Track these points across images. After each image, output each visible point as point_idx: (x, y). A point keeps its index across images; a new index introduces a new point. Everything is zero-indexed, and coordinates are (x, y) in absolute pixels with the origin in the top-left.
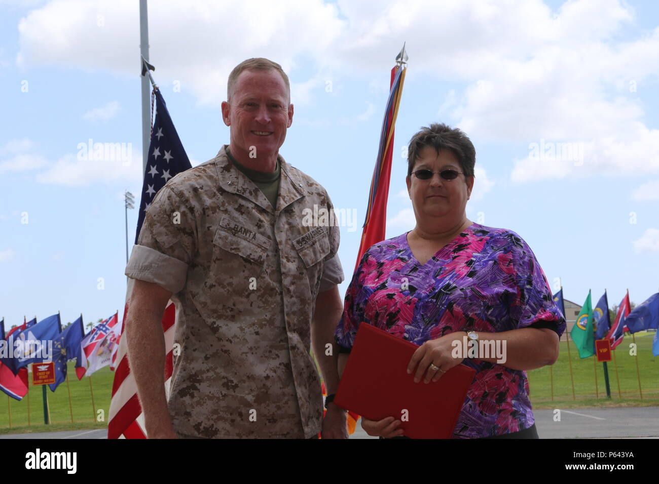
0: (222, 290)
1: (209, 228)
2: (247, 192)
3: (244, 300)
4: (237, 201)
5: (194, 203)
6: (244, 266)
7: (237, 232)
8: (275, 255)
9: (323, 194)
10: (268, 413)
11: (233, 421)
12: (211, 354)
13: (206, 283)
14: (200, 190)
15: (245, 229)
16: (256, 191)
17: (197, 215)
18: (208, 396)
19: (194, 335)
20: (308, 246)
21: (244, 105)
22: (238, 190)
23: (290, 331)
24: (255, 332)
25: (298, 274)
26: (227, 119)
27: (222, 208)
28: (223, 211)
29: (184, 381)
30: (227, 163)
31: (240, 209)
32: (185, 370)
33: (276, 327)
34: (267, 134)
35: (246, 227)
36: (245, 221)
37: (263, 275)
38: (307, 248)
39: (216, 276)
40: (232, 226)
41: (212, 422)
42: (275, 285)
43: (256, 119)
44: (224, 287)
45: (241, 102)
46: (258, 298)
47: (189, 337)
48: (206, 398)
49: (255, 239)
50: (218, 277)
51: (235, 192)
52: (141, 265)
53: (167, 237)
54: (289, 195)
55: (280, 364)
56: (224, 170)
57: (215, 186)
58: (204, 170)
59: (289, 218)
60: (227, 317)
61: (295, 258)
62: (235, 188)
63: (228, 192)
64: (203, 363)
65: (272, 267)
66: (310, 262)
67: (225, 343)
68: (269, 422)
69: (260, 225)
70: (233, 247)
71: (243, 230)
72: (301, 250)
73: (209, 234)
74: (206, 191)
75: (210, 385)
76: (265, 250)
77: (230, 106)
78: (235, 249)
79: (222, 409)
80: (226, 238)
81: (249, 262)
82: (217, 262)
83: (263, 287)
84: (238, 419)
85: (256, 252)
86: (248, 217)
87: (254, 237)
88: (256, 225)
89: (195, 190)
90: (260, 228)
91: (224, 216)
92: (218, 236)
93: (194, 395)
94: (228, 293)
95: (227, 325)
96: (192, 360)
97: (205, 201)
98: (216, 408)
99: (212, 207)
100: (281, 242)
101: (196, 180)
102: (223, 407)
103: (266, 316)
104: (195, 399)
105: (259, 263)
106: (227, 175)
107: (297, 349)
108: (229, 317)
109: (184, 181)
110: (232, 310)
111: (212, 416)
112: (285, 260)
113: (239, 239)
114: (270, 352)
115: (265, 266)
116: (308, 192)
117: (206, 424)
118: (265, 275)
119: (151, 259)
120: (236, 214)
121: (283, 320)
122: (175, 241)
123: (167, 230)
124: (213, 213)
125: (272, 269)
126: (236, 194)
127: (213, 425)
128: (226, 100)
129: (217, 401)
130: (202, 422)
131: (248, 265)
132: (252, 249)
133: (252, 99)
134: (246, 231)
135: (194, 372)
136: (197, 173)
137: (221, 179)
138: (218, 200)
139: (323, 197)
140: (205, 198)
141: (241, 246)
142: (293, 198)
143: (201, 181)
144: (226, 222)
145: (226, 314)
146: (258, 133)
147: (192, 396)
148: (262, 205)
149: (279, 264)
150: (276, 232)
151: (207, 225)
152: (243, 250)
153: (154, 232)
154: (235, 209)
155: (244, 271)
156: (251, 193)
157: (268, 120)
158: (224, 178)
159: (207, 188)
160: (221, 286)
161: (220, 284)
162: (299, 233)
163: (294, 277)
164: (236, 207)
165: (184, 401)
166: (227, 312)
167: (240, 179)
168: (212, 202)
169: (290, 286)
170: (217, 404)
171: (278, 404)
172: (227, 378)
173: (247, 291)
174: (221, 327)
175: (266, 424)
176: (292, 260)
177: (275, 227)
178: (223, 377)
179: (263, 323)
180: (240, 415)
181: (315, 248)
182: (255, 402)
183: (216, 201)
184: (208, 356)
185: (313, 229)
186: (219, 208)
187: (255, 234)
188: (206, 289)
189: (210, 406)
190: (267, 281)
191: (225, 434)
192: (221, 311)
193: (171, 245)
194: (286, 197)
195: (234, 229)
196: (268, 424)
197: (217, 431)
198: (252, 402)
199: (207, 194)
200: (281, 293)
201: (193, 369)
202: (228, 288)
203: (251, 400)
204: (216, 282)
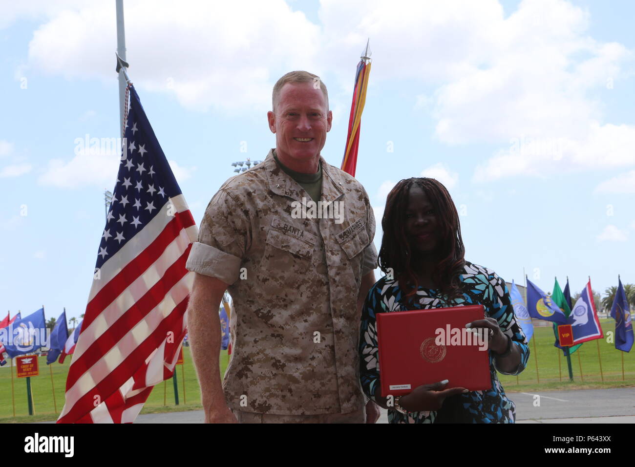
0: (275, 283)
1: (262, 228)
2: (294, 193)
3: (295, 291)
4: (285, 203)
5: (248, 206)
6: (294, 261)
7: (287, 231)
8: (321, 250)
9: (360, 190)
10: (314, 389)
11: (284, 397)
12: (260, 338)
13: (258, 277)
14: (253, 194)
15: (294, 228)
16: (302, 192)
17: (251, 217)
18: (260, 376)
19: (245, 323)
20: (349, 239)
21: (287, 115)
22: (286, 193)
23: (336, 317)
24: (304, 321)
25: (342, 265)
26: (272, 127)
27: (272, 210)
28: (273, 212)
29: (239, 363)
30: (276, 168)
31: (289, 210)
32: (238, 354)
33: (322, 314)
34: (308, 140)
36: (293, 221)
37: (311, 269)
38: (349, 241)
39: (269, 271)
40: (282, 225)
41: (265, 399)
42: (321, 276)
43: (298, 127)
44: (276, 280)
45: (284, 112)
46: (307, 289)
47: (240, 324)
48: (259, 378)
49: (303, 236)
50: (271, 271)
51: (284, 194)
52: (202, 261)
53: (225, 236)
54: (330, 194)
55: (326, 346)
56: (272, 173)
57: (266, 190)
58: (256, 175)
60: (280, 306)
61: (338, 251)
62: (283, 190)
63: (277, 195)
64: (253, 347)
65: (319, 261)
66: (352, 254)
67: (277, 329)
68: (315, 397)
69: (307, 223)
70: (284, 245)
71: (292, 228)
72: (344, 243)
73: (262, 234)
74: (258, 195)
75: (261, 366)
76: (312, 246)
77: (275, 116)
78: (285, 246)
79: (273, 387)
80: (278, 237)
81: (299, 257)
82: (270, 258)
83: (311, 279)
84: (289, 395)
85: (304, 248)
87: (302, 235)
88: (304, 224)
89: (249, 194)
90: (307, 226)
91: (275, 217)
92: (270, 236)
93: (248, 376)
94: (280, 285)
95: (280, 313)
96: (244, 345)
97: (257, 205)
98: (268, 386)
99: (263, 209)
100: (326, 238)
101: (249, 185)
102: (275, 385)
103: (313, 305)
104: (249, 380)
105: (308, 258)
106: (276, 178)
107: (341, 333)
108: (282, 306)
109: (238, 186)
110: (284, 300)
111: (265, 393)
112: (329, 254)
113: (289, 237)
115: (313, 261)
116: (347, 189)
117: (260, 401)
118: (313, 269)
119: (211, 256)
120: (286, 215)
121: (329, 307)
122: (232, 240)
123: (226, 231)
124: (265, 215)
126: (285, 196)
128: (271, 110)
129: (268, 380)
130: (257, 399)
131: (297, 260)
132: (301, 245)
133: (293, 109)
134: (295, 230)
135: (246, 355)
136: (250, 178)
137: (270, 182)
138: (269, 202)
139: (360, 193)
140: (258, 201)
141: (291, 244)
142: (334, 197)
143: (253, 185)
144: (277, 222)
145: (280, 304)
146: (300, 140)
149: (324, 258)
150: (320, 228)
151: (261, 226)
152: (293, 247)
153: (213, 232)
154: (284, 210)
155: (294, 266)
156: (297, 194)
157: (309, 127)
158: (273, 181)
159: (259, 192)
161: (273, 278)
162: (341, 228)
163: (339, 268)
164: (285, 208)
165: (242, 382)
166: (280, 302)
167: (287, 181)
168: (264, 205)
169: (336, 277)
170: (268, 383)
171: (322, 381)
172: (274, 358)
173: (297, 283)
174: (275, 315)
175: (312, 398)
176: (336, 253)
177: (320, 224)
178: (272, 358)
179: (311, 311)
180: (290, 391)
181: (355, 241)
182: (302, 379)
183: (267, 204)
184: (257, 340)
185: (353, 224)
186: (270, 209)
187: (303, 232)
188: (260, 282)
189: (262, 385)
190: (314, 273)
191: (277, 409)
192: (275, 301)
193: (229, 243)
194: (328, 196)
195: (284, 228)
196: (314, 399)
197: (269, 407)
198: (299, 379)
199: (259, 198)
200: (328, 283)
201: (245, 352)
202: (280, 281)
203: (299, 377)
204: (269, 276)
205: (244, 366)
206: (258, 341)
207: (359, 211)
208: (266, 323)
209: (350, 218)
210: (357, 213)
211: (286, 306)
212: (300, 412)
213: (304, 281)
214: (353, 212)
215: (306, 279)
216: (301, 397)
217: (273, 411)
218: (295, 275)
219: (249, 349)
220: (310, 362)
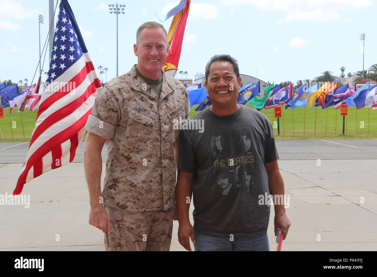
0: (132, 139)
1: (126, 109)
2: (145, 90)
3: (143, 144)
4: (140, 95)
5: (119, 96)
6: (144, 127)
7: (140, 111)
8: (159, 122)
9: (183, 89)
10: (151, 198)
11: (135, 202)
13: (125, 135)
14: (122, 90)
16: (150, 89)
17: (120, 102)
18: (123, 190)
19: (116, 159)
20: (175, 116)
21: (145, 46)
23: (164, 159)
24: (149, 161)
25: (170, 130)
26: (136, 52)
27: (133, 99)
28: (133, 100)
29: (111, 181)
30: (136, 75)
31: (142, 99)
32: (111, 176)
33: (158, 157)
34: (156, 61)
35: (145, 108)
36: (144, 105)
37: (153, 132)
39: (130, 133)
40: (138, 108)
41: (124, 202)
42: (158, 136)
43: (151, 53)
44: (134, 138)
45: (143, 45)
46: (150, 143)
47: (113, 160)
48: (122, 191)
51: (139, 91)
52: (91, 125)
53: (104, 112)
54: (166, 90)
55: (158, 175)
56: (134, 78)
57: (129, 87)
58: (124, 78)
59: (166, 102)
60: (135, 152)
61: (168, 123)
62: (139, 88)
63: (136, 90)
64: (120, 174)
65: (157, 128)
67: (134, 164)
69: (152, 107)
70: (138, 119)
71: (143, 109)
72: (172, 119)
73: (126, 112)
75: (123, 185)
76: (154, 119)
77: (137, 46)
78: (139, 119)
79: (130, 197)
80: (135, 114)
81: (147, 126)
82: (130, 126)
83: (153, 138)
84: (137, 201)
85: (150, 121)
86: (146, 102)
87: (149, 113)
88: (150, 107)
89: (119, 89)
90: (152, 108)
91: (134, 103)
92: (131, 113)
94: (136, 141)
95: (135, 156)
96: (115, 171)
98: (127, 196)
99: (127, 98)
100: (162, 115)
101: (120, 84)
102: (130, 196)
103: (154, 152)
104: (117, 191)
105: (151, 126)
106: (136, 81)
107: (166, 168)
108: (136, 152)
110: (137, 149)
111: (125, 199)
112: (163, 124)
113: (141, 115)
114: (154, 169)
115: (154, 128)
116: (176, 88)
117: (122, 203)
118: (154, 132)
119: (96, 123)
120: (140, 102)
121: (161, 153)
123: (104, 109)
124: (128, 102)
125: (157, 129)
126: (140, 91)
127: (125, 204)
129: (127, 192)
130: (120, 202)
131: (146, 127)
132: (148, 119)
134: (145, 110)
135: (115, 178)
136: (121, 80)
137: (132, 83)
138: (131, 94)
140: (124, 94)
141: (142, 118)
142: (168, 92)
143: (122, 85)
144: (135, 106)
145: (135, 151)
146: (152, 61)
147: (115, 190)
148: (153, 96)
149: (160, 126)
150: (159, 110)
151: (125, 107)
152: (143, 120)
153: (98, 109)
154: (139, 99)
155: (143, 130)
156: (147, 90)
157: (157, 54)
158: (134, 82)
159: (126, 88)
161: (132, 136)
162: (171, 110)
163: (168, 132)
164: (140, 97)
165: (111, 191)
166: (135, 150)
167: (142, 83)
168: (128, 96)
169: (165, 137)
170: (127, 194)
171: (156, 193)
173: (145, 140)
174: (132, 157)
175: (150, 203)
177: (159, 107)
178: (130, 181)
179: (153, 156)
180: (138, 199)
181: (179, 118)
182: (145, 193)
184: (123, 170)
185: (178, 108)
186: (131, 98)
188: (125, 138)
189: (124, 195)
190: (155, 135)
191: (131, 208)
192: (132, 149)
193: (106, 117)
194: (165, 92)
195: (139, 109)
196: (151, 203)
197: (127, 207)
198: (144, 193)
199: (125, 91)
200: (161, 140)
201: (115, 176)
202: (135, 138)
203: (143, 192)
204: (130, 135)
205: (114, 183)
206: (123, 171)
207: (182, 100)
208: (128, 161)
209: (177, 104)
210: (181, 101)
211: (138, 152)
212: (143, 210)
213: (149, 139)
214: (178, 101)
215: (150, 138)
216: (144, 202)
217: (129, 209)
218: (144, 135)
219: (118, 174)
220: (150, 183)
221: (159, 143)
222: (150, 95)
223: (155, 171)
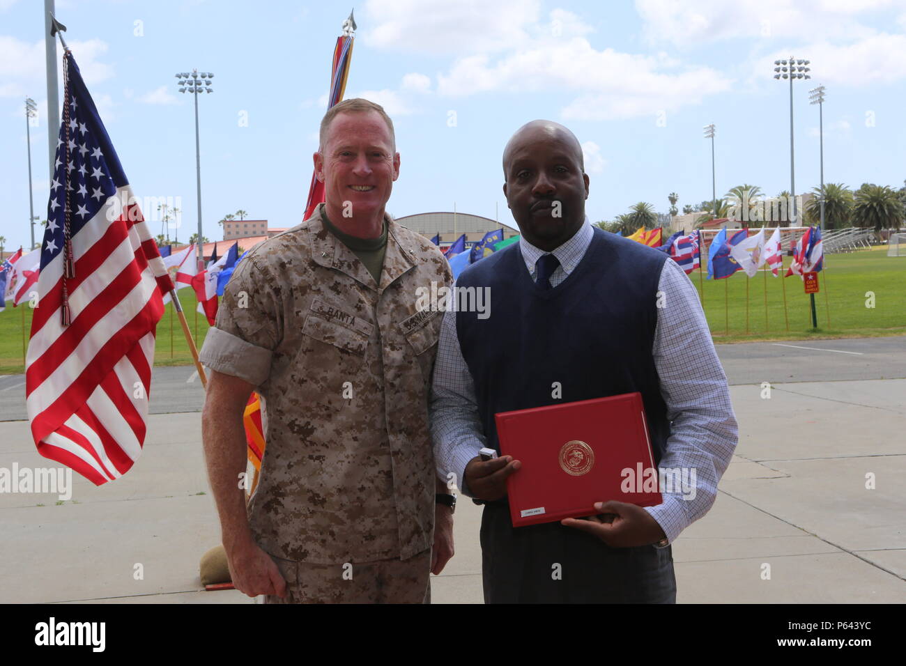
0: (314, 386)
1: (297, 313)
2: (345, 265)
4: (332, 278)
5: (280, 282)
6: (341, 357)
7: (332, 316)
8: (377, 343)
9: (439, 260)
10: (364, 529)
11: (324, 541)
12: (295, 461)
13: (293, 376)
14: (288, 265)
15: (341, 313)
16: (356, 263)
17: (283, 298)
18: (293, 513)
19: (275, 439)
20: (419, 328)
21: (339, 155)
22: (334, 264)
23: (394, 433)
24: (353, 438)
25: (406, 363)
26: (320, 173)
27: (314, 288)
28: (314, 291)
29: (267, 493)
30: (322, 229)
31: (336, 288)
32: (266, 480)
33: (376, 430)
34: (368, 188)
35: (343, 311)
36: (341, 303)
37: (364, 368)
38: (418, 330)
39: (307, 370)
40: (326, 309)
41: (300, 543)
42: (376, 378)
43: (355, 171)
44: (317, 382)
45: (336, 152)
46: (357, 395)
47: (270, 441)
48: (292, 515)
49: (353, 324)
50: (309, 370)
51: (330, 266)
52: (220, 354)
53: (250, 322)
54: (396, 266)
55: (379, 472)
56: (318, 237)
57: (307, 260)
58: (294, 239)
59: (396, 295)
60: (322, 417)
61: (401, 344)
62: (330, 260)
63: (322, 267)
64: (286, 473)
65: (374, 358)
66: (421, 348)
67: (320, 447)
68: (365, 540)
69: (360, 306)
70: (326, 336)
71: (339, 313)
72: (410, 334)
73: (297, 320)
74: (295, 266)
75: (294, 500)
76: (365, 337)
77: (323, 158)
78: (328, 338)
79: (310, 528)
80: (318, 325)
81: (347, 353)
82: (307, 353)
83: (364, 382)
84: (330, 538)
85: (355, 340)
86: (345, 297)
87: (353, 322)
88: (356, 307)
89: (282, 265)
90: (360, 310)
91: (316, 297)
92: (308, 323)
93: (277, 511)
94: (321, 389)
95: (323, 426)
96: (274, 469)
97: (292, 280)
98: (304, 527)
99: (300, 287)
100: (384, 327)
101: (283, 252)
102: (312, 526)
103: (366, 418)
104: (280, 516)
105: (359, 352)
106: (322, 244)
107: (400, 455)
108: (325, 417)
109: (269, 253)
110: (327, 409)
111: (300, 536)
112: (388, 349)
113: (334, 326)
114: (369, 458)
115: (366, 357)
116: (421, 259)
117: (294, 545)
118: (366, 368)
119: (232, 348)
120: (331, 295)
121: (384, 420)
122: (259, 327)
123: (252, 316)
124: (302, 295)
125: (374, 360)
126: (332, 268)
128: (318, 150)
129: (304, 518)
130: (289, 543)
131: (346, 357)
132: (351, 336)
133: (347, 147)
134: (343, 315)
135: (275, 484)
136: (285, 243)
137: (314, 249)
138: (309, 277)
139: (440, 264)
140: (294, 275)
141: (336, 334)
142: (401, 270)
143: (289, 253)
144: (319, 304)
145: (321, 413)
146: (357, 188)
147: (277, 513)
148: (363, 281)
149: (381, 354)
150: (377, 314)
151: (296, 309)
152: (339, 340)
153: (235, 314)
154: (329, 287)
155: (340, 364)
156: (349, 266)
157: (369, 171)
158: (317, 247)
159: (297, 263)
160: (314, 381)
161: (312, 379)
162: (407, 314)
163: (400, 368)
164: (332, 284)
165: (270, 517)
166: (321, 411)
167: (336, 248)
168: (302, 280)
169: (394, 379)
170: (303, 523)
171: (376, 518)
172: (311, 490)
174: (315, 428)
175: (362, 542)
176: (398, 347)
177: (378, 308)
178: (309, 491)
179: (363, 426)
180: (332, 534)
181: (427, 331)
182: (348, 519)
183: (307, 279)
184: (292, 464)
186: (310, 286)
187: (354, 318)
188: (294, 383)
189: (296, 524)
190: (367, 374)
191: (315, 556)
192: (315, 409)
193: (255, 332)
194: (393, 270)
195: (328, 313)
196: (365, 542)
197: (306, 554)
198: (344, 518)
199: (296, 270)
200: (383, 388)
201: (275, 479)
202: (321, 383)
203: (343, 516)
204: (307, 376)
205: (273, 497)
206: (292, 466)
208: (303, 440)
211: (329, 416)
212: (347, 559)
215: (356, 381)
216: (347, 541)
217: (311, 559)
218: (341, 377)
219: (280, 476)
220: (359, 494)
221: (379, 395)
222: (356, 276)
223: (372, 463)
